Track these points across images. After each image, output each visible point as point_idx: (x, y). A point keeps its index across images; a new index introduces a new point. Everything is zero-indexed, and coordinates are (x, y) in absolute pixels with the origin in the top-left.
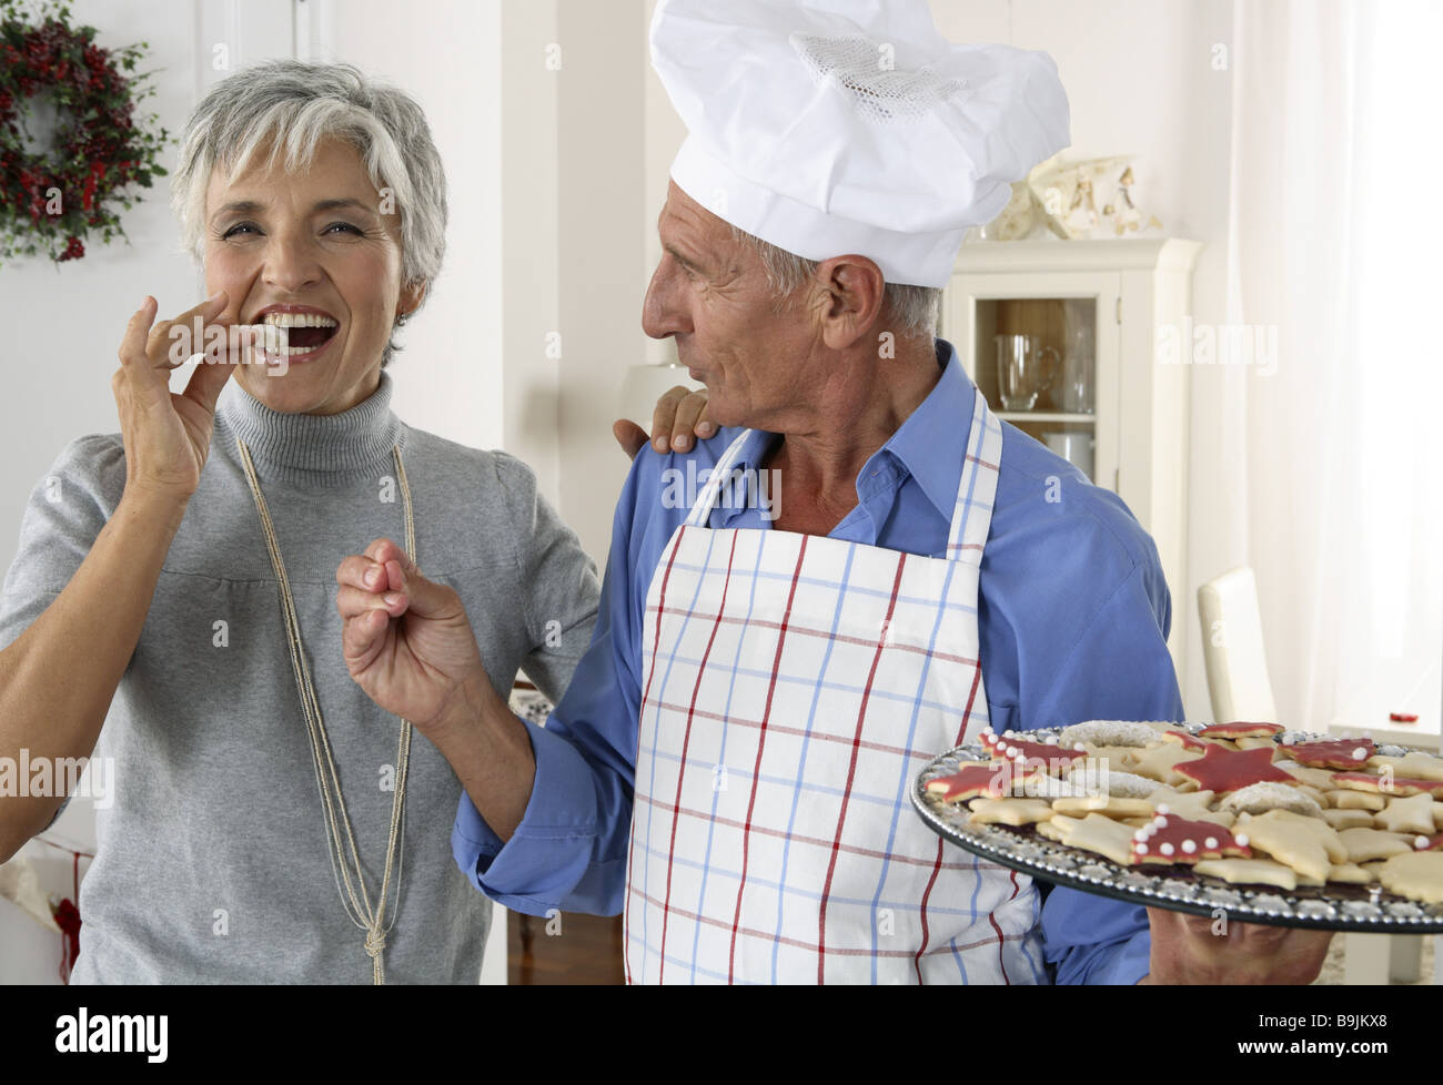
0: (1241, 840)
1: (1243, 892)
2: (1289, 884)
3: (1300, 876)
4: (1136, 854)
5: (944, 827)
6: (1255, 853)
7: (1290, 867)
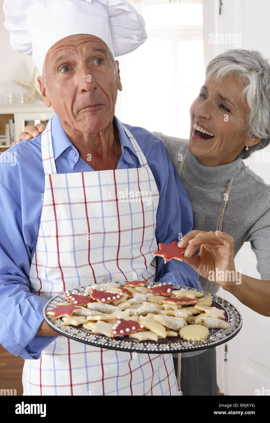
0: (142, 326)
1: (144, 343)
2: (156, 339)
3: (159, 336)
4: (113, 334)
5: (56, 328)
6: (146, 330)
7: (156, 334)
